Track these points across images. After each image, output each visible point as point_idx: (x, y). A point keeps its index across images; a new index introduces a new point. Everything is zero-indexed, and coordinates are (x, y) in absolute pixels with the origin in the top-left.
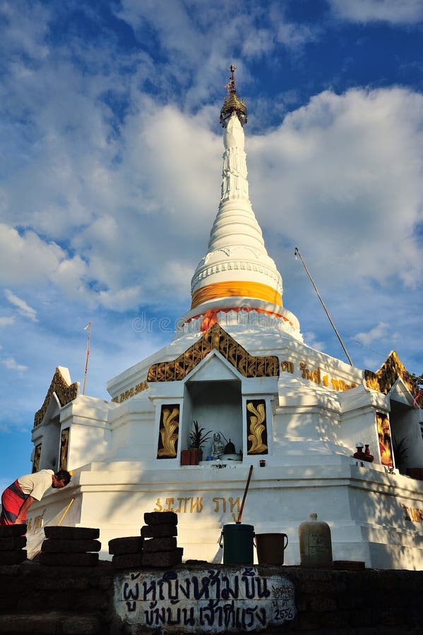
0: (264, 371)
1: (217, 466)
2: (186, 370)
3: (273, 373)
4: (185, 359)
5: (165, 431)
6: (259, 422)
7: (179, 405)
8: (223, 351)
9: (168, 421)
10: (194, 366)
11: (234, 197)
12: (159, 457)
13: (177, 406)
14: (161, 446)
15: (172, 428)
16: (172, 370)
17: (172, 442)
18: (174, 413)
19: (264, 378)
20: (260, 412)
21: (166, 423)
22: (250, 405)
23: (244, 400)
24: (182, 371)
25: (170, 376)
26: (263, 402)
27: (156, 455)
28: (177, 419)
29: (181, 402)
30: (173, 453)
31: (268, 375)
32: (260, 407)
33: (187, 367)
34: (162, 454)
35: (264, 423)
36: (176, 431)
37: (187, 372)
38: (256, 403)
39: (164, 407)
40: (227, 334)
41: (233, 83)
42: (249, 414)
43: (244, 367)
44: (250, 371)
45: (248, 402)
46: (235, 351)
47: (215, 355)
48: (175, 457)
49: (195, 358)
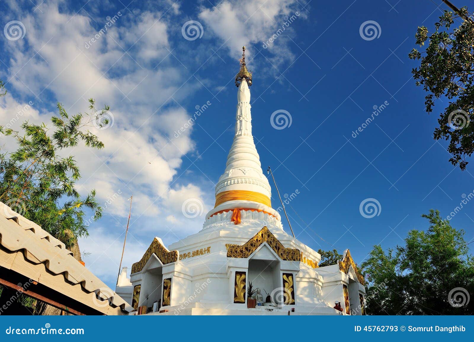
0: (292, 257)
1: (268, 310)
2: (249, 252)
3: (297, 259)
4: (249, 246)
5: (238, 287)
6: (290, 286)
7: (245, 272)
8: (270, 243)
9: (240, 282)
10: (254, 250)
11: (245, 134)
12: (235, 302)
13: (244, 273)
14: (236, 296)
15: (242, 286)
16: (242, 251)
17: (242, 294)
18: (243, 276)
19: (292, 261)
20: (290, 281)
21: (238, 283)
22: (285, 276)
23: (281, 273)
24: (247, 252)
25: (240, 255)
26: (291, 275)
27: (234, 301)
28: (244, 280)
29: (246, 271)
30: (243, 300)
31: (294, 260)
32: (290, 278)
33: (250, 250)
34: (236, 300)
35: (293, 287)
36: (244, 288)
37: (250, 253)
38: (288, 275)
39: (237, 273)
40: (272, 234)
41: (244, 58)
42: (285, 281)
43: (282, 254)
44: (285, 257)
45: (284, 274)
46: (276, 244)
47: (265, 245)
48: (244, 303)
49: (254, 246)
